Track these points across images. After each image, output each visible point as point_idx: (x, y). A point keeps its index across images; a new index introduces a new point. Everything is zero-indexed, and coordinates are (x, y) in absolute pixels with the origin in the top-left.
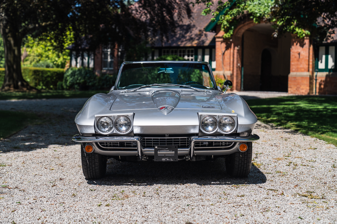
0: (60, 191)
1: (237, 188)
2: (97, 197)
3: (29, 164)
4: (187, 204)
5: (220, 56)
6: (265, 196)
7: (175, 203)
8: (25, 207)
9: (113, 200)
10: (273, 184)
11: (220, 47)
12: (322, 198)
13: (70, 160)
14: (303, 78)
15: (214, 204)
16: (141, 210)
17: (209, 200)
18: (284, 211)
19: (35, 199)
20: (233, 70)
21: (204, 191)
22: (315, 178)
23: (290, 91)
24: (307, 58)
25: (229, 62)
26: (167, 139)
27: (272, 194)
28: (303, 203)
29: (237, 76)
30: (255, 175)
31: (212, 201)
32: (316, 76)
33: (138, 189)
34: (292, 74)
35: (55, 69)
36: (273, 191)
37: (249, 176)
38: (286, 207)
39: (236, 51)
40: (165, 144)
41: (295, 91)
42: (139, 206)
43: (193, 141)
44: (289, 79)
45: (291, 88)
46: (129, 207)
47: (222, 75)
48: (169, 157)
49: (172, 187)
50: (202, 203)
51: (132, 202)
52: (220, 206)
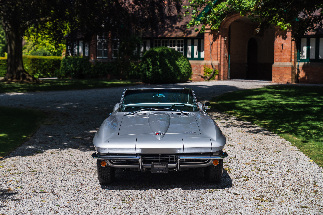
0: (84, 195)
1: (211, 193)
2: (112, 201)
3: (54, 169)
4: (174, 207)
5: (208, 46)
6: (230, 199)
7: (166, 206)
8: (64, 209)
9: (123, 203)
10: (237, 189)
11: (208, 38)
12: (270, 201)
13: (85, 166)
14: (286, 67)
15: (193, 207)
16: (143, 212)
17: (190, 204)
18: (240, 213)
19: (68, 203)
20: (220, 60)
21: (187, 195)
22: (270, 183)
23: (274, 80)
24: (290, 49)
25: (217, 52)
26: (160, 157)
27: (235, 198)
28: (255, 205)
29: (224, 66)
30: (226, 180)
31: (192, 204)
32: (298, 66)
33: (140, 194)
34: (276, 64)
35: (52, 57)
36: (236, 195)
37: (222, 181)
38: (242, 209)
39: (223, 42)
40: (159, 160)
41: (278, 80)
42: (141, 209)
43: (179, 159)
44: (273, 69)
45: (274, 77)
46: (135, 210)
47: (210, 64)
48: (162, 170)
49: (164, 192)
50: (185, 206)
51: (136, 205)
52: (197, 208)
